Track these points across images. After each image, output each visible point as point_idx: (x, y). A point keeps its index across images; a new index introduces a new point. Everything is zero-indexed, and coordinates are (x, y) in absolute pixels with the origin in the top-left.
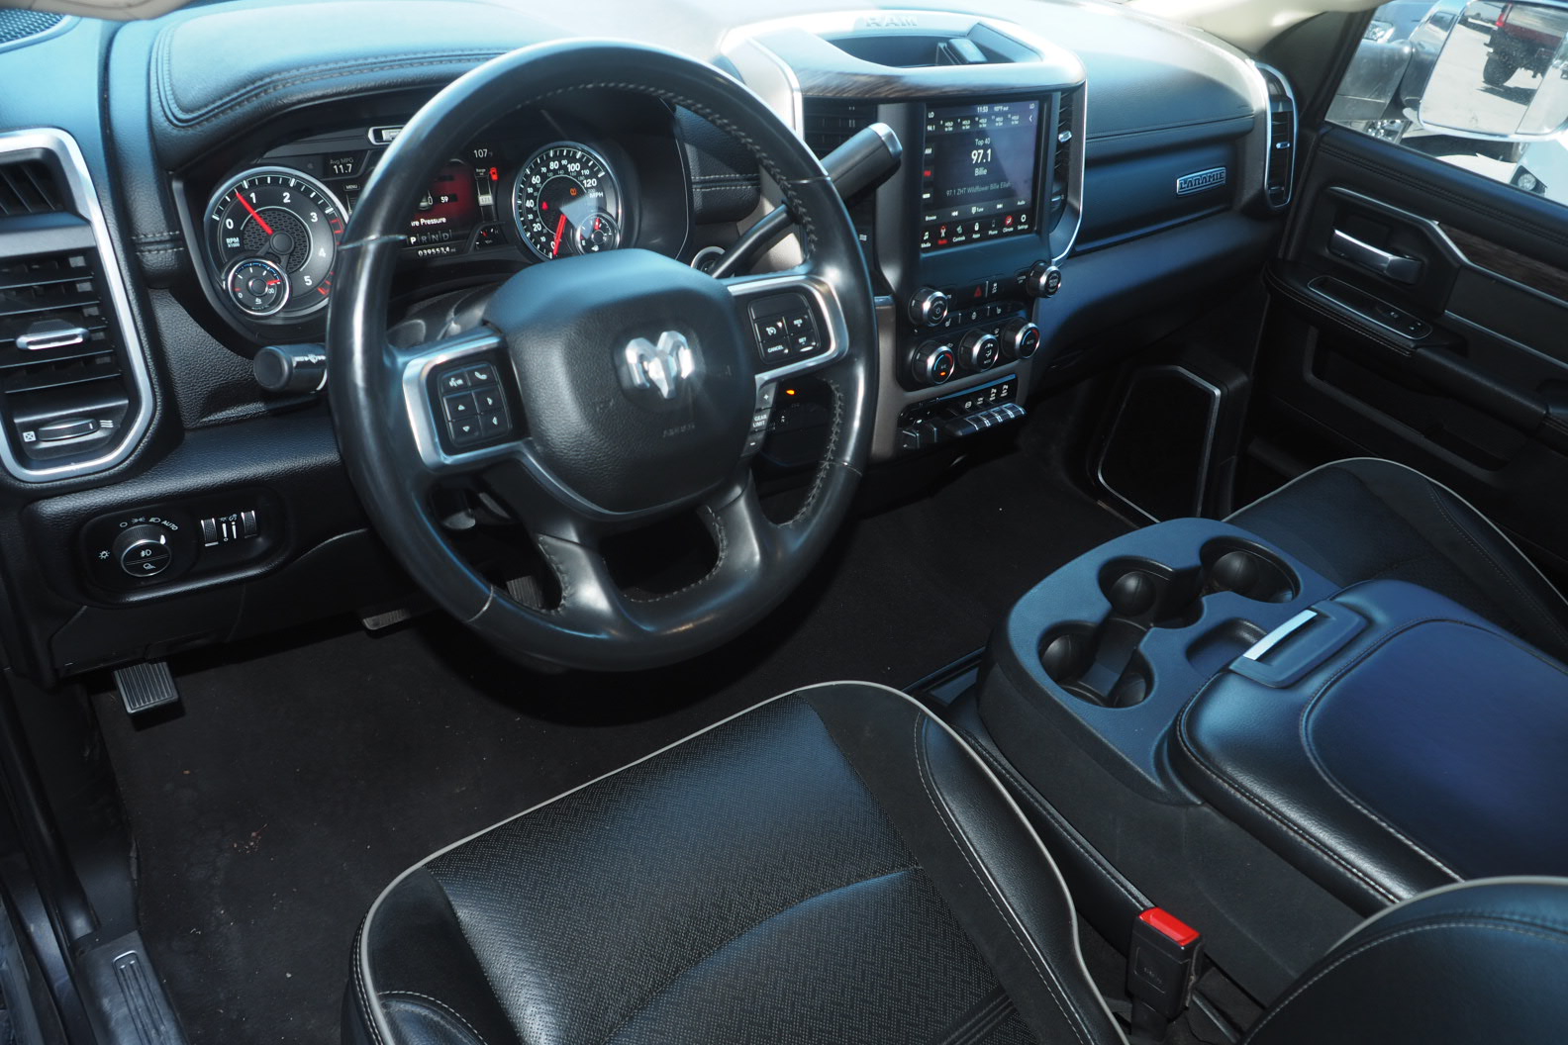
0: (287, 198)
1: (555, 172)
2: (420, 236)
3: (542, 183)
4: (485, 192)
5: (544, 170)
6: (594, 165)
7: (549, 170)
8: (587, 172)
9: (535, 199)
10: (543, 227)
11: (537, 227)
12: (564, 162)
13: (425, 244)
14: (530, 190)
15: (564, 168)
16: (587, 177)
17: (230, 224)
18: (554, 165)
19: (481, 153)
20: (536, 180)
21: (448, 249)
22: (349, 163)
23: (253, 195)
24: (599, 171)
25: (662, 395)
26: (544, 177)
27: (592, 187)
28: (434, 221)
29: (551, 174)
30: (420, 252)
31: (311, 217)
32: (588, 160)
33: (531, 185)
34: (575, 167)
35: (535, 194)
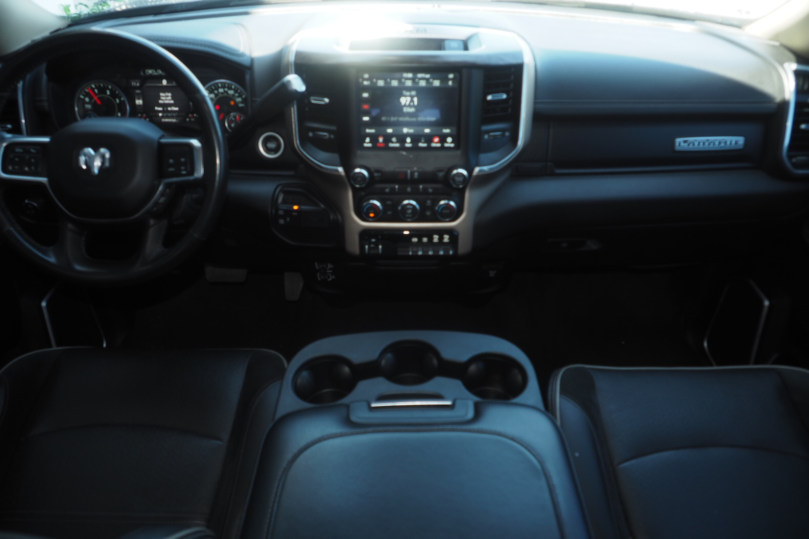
0: (108, 92)
1: (222, 93)
7: (219, 92)
8: (237, 95)
12: (226, 89)
15: (227, 92)
16: (237, 97)
17: (87, 99)
18: (221, 90)
25: (94, 173)
26: (216, 95)
34: (232, 92)
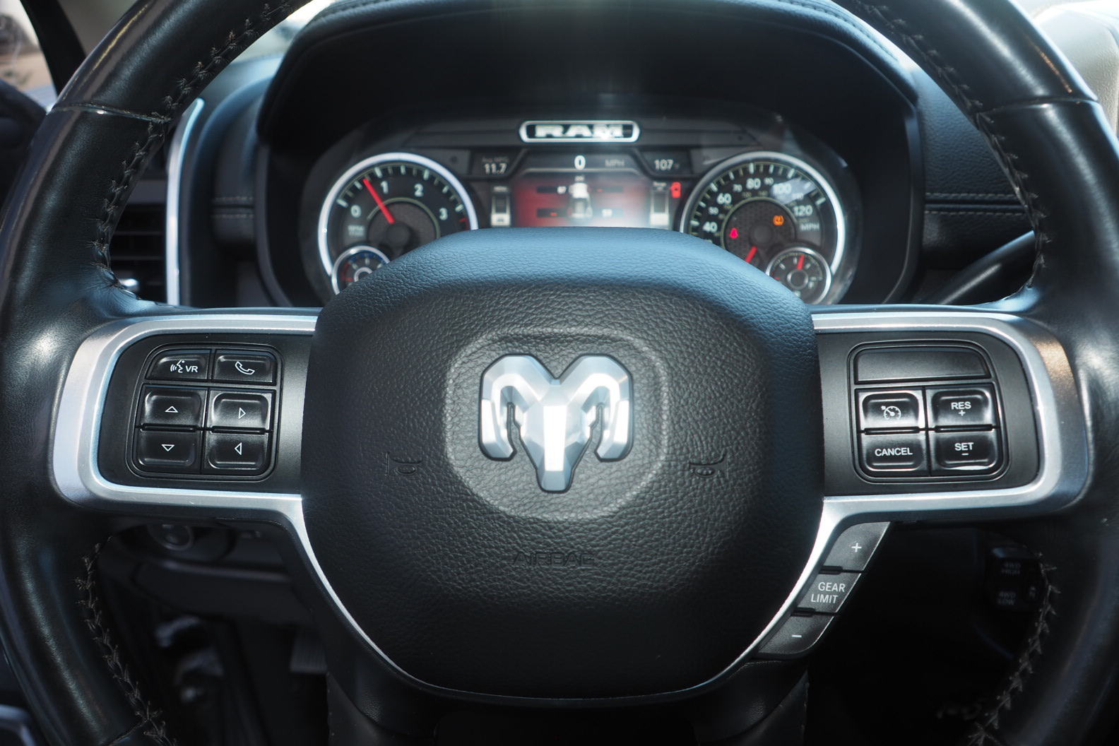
0: (419, 190)
3: (733, 203)
4: (660, 210)
5: (738, 188)
9: (719, 223)
14: (713, 211)
15: (768, 188)
16: (799, 203)
17: (355, 211)
18: (752, 184)
19: (664, 164)
20: (724, 199)
22: (503, 162)
23: (384, 185)
24: (817, 196)
27: (805, 217)
29: (748, 195)
31: (441, 214)
32: (804, 182)
33: (716, 204)
34: (784, 188)
35: (721, 216)
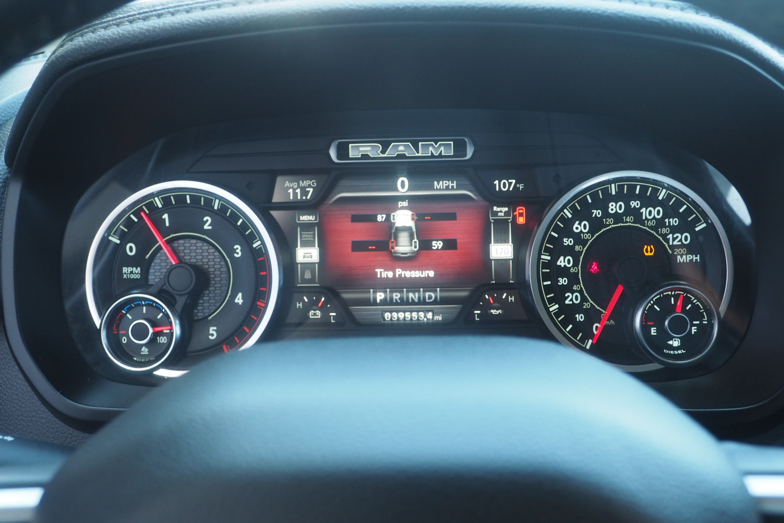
1: (617, 217)
2: (391, 292)
3: (592, 231)
4: (502, 240)
5: (597, 213)
6: (688, 212)
7: (606, 214)
8: (674, 222)
9: (576, 256)
10: (584, 299)
11: (571, 298)
12: (634, 204)
13: (397, 304)
14: (568, 242)
15: (636, 213)
16: (674, 230)
17: (131, 249)
18: (615, 208)
19: (504, 185)
20: (581, 227)
21: (430, 315)
22: (309, 186)
23: (166, 216)
24: (697, 221)
26: (596, 225)
27: (683, 246)
28: (416, 274)
29: (610, 221)
30: (387, 316)
31: (235, 251)
32: (679, 204)
33: (571, 234)
34: (654, 213)
35: (578, 248)
